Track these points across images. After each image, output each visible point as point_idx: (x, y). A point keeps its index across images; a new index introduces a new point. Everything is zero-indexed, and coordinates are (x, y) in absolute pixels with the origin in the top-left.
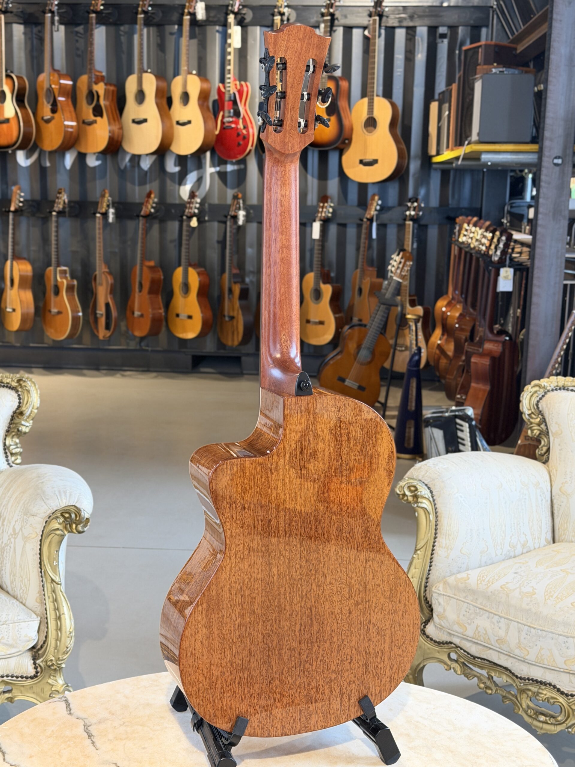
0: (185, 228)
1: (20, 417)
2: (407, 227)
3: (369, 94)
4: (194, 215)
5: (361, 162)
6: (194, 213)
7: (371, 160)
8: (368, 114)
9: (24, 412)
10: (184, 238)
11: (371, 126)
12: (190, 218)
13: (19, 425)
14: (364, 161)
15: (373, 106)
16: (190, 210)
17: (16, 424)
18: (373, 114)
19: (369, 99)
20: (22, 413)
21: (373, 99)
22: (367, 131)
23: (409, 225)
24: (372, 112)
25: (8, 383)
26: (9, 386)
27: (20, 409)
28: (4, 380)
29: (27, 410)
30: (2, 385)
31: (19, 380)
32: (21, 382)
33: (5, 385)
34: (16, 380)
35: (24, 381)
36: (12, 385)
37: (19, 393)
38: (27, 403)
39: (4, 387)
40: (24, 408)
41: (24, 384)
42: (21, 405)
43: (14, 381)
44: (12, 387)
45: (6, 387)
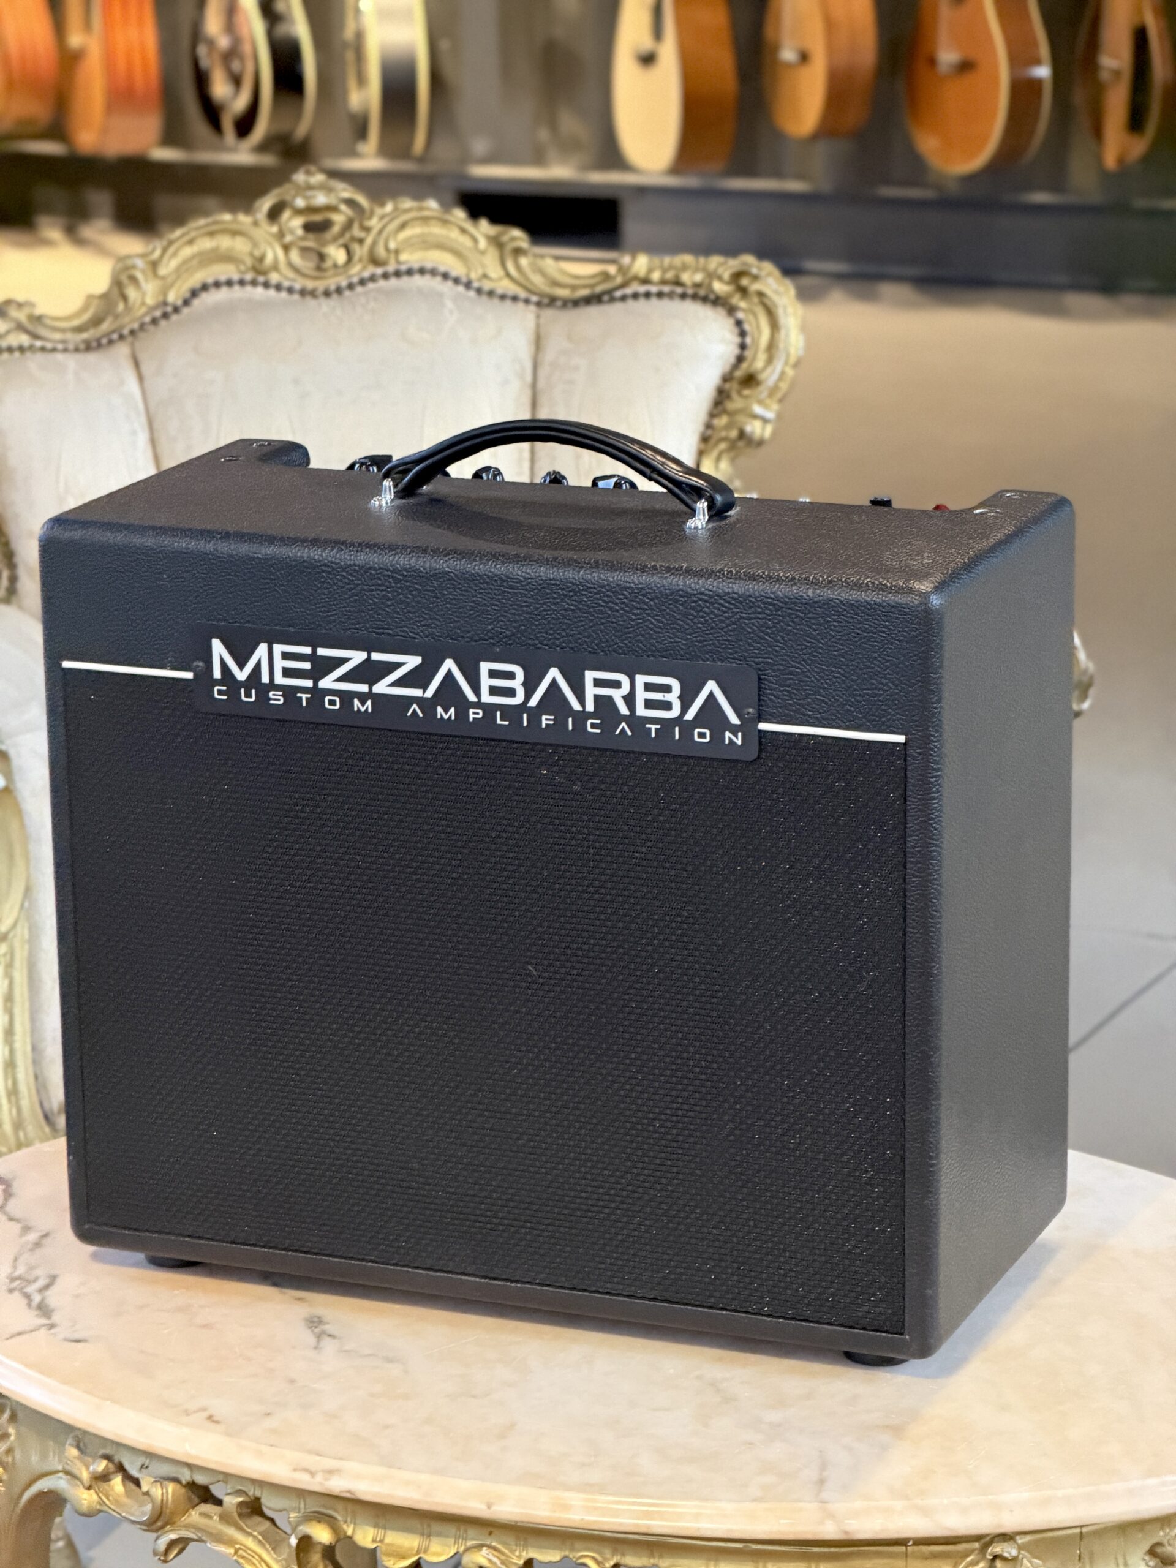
1: (746, 392)
9: (762, 376)
13: (740, 418)
17: (731, 414)
20: (750, 380)
25: (697, 285)
26: (702, 292)
27: (744, 366)
28: (686, 277)
29: (769, 370)
30: (679, 290)
31: (737, 276)
32: (745, 282)
33: (690, 291)
34: (726, 276)
35: (756, 278)
36: (712, 291)
37: (740, 315)
38: (771, 347)
39: (683, 296)
40: (759, 364)
41: (755, 287)
42: (748, 353)
43: (720, 278)
44: (712, 297)
45: (695, 297)
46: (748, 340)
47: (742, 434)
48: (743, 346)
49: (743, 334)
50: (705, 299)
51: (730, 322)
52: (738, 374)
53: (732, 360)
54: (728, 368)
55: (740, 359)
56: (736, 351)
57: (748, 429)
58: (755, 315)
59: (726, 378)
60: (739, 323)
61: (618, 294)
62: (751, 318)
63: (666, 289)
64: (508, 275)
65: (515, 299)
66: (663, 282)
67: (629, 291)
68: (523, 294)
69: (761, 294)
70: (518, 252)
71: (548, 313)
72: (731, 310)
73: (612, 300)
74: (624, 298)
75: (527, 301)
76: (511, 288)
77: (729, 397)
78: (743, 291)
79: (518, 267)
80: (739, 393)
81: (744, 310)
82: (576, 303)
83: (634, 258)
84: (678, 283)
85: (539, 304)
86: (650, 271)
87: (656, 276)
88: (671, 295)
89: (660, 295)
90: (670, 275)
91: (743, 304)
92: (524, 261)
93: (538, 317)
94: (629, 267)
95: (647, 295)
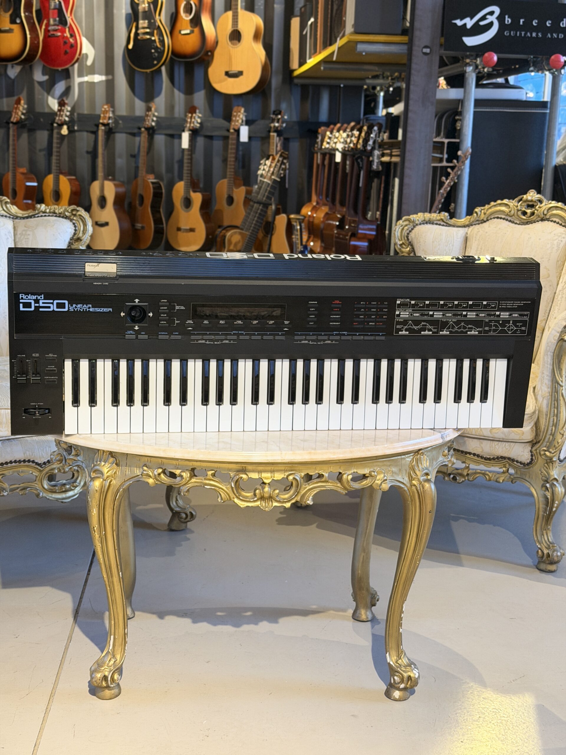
0: (55, 136)
1: (77, 242)
2: (271, 138)
3: (233, 7)
4: (65, 123)
5: (227, 74)
6: (65, 120)
7: (236, 72)
8: (232, 27)
9: (82, 239)
10: (55, 145)
11: (236, 40)
12: (60, 126)
14: (230, 72)
15: (237, 19)
16: (61, 118)
18: (237, 27)
19: (233, 13)
20: (78, 239)
21: (237, 12)
22: (232, 43)
23: (274, 136)
24: (237, 25)
25: (60, 213)
26: (62, 216)
27: (76, 235)
28: (57, 211)
29: (84, 236)
30: (55, 215)
31: (73, 210)
32: (74, 213)
33: (58, 215)
34: (70, 211)
35: (78, 211)
36: (65, 215)
37: (74, 221)
38: (84, 231)
39: (56, 216)
40: (81, 235)
41: (79, 213)
42: (77, 232)
43: (68, 211)
44: (65, 216)
45: (59, 217)
46: (77, 228)
48: (75, 230)
49: (75, 227)
50: (63, 217)
51: (72, 223)
52: (75, 238)
53: (73, 234)
54: (71, 236)
55: (75, 234)
56: (74, 231)
58: (79, 222)
59: (71, 239)
60: (74, 224)
61: (37, 216)
62: (78, 222)
63: (51, 215)
64: (4, 210)
65: (6, 216)
66: (50, 212)
67: (40, 215)
68: (8, 215)
69: (80, 215)
70: (6, 203)
71: (17, 220)
72: (71, 220)
73: (35, 217)
74: (38, 217)
75: (9, 217)
76: (5, 214)
77: (72, 244)
78: (75, 215)
79: (7, 207)
80: (75, 243)
82: (24, 218)
83: (41, 206)
84: (54, 213)
85: (13, 218)
86: (46, 210)
87: (48, 211)
88: (52, 216)
89: (49, 216)
90: (52, 211)
91: (75, 218)
92: (8, 206)
93: (13, 222)
94: (40, 209)
95: (45, 216)
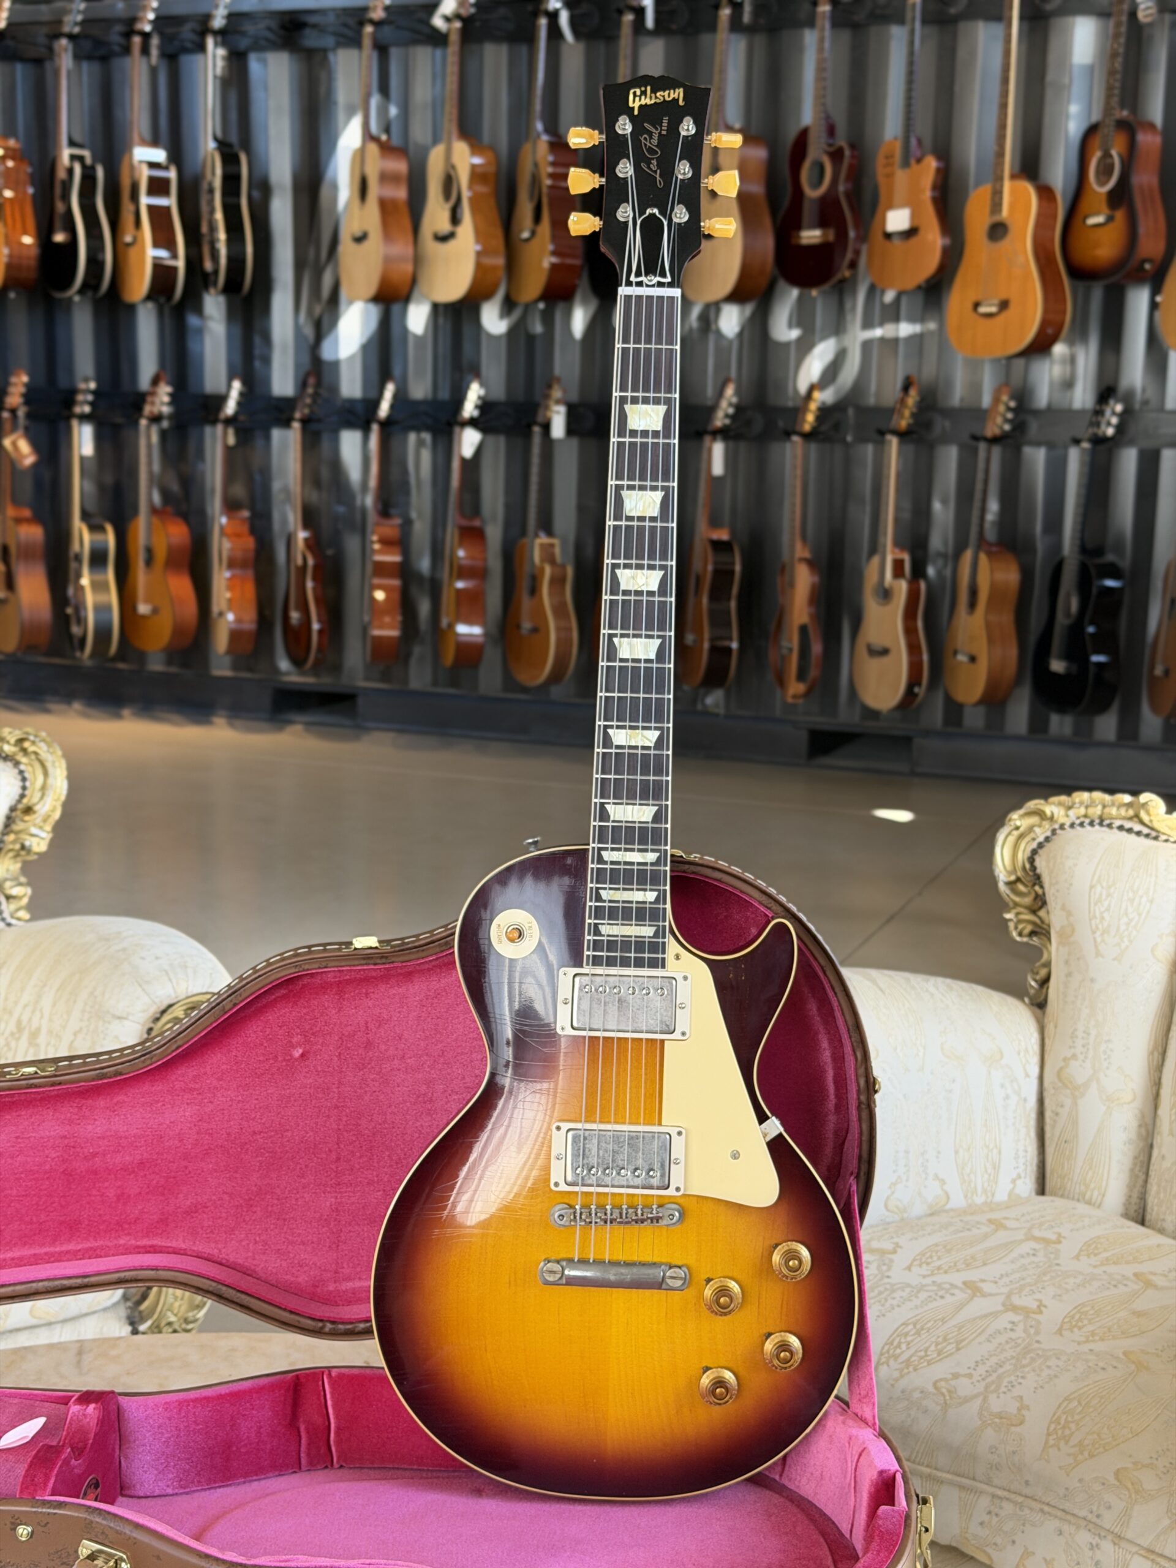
1: (27, 818)
9: (37, 808)
13: (23, 836)
17: (17, 833)
20: (28, 810)
31: (21, 741)
32: (26, 744)
34: (14, 740)
35: (33, 742)
36: (7, 752)
38: (44, 788)
41: (33, 748)
42: (27, 792)
43: (9, 742)
44: (6, 756)
46: (28, 784)
47: (23, 847)
48: (24, 788)
49: (24, 779)
51: (16, 771)
52: (20, 806)
53: (17, 797)
54: (13, 803)
55: (22, 796)
56: (19, 791)
57: (27, 843)
58: (33, 768)
59: (13, 809)
60: (21, 772)
62: (30, 769)
69: (36, 753)
72: (17, 764)
77: (14, 821)
78: (25, 751)
80: (21, 819)
81: (26, 764)
91: (24, 760)
